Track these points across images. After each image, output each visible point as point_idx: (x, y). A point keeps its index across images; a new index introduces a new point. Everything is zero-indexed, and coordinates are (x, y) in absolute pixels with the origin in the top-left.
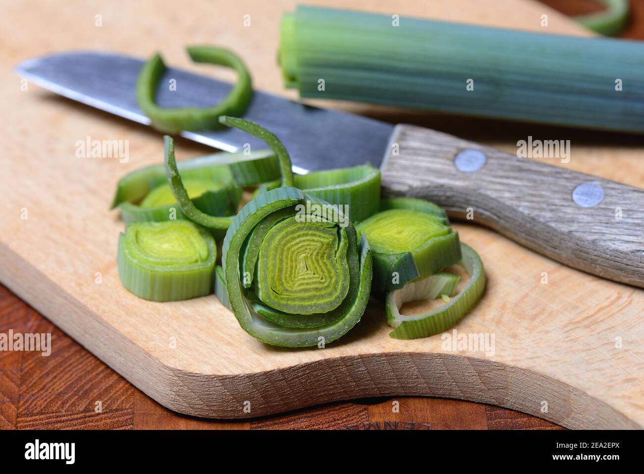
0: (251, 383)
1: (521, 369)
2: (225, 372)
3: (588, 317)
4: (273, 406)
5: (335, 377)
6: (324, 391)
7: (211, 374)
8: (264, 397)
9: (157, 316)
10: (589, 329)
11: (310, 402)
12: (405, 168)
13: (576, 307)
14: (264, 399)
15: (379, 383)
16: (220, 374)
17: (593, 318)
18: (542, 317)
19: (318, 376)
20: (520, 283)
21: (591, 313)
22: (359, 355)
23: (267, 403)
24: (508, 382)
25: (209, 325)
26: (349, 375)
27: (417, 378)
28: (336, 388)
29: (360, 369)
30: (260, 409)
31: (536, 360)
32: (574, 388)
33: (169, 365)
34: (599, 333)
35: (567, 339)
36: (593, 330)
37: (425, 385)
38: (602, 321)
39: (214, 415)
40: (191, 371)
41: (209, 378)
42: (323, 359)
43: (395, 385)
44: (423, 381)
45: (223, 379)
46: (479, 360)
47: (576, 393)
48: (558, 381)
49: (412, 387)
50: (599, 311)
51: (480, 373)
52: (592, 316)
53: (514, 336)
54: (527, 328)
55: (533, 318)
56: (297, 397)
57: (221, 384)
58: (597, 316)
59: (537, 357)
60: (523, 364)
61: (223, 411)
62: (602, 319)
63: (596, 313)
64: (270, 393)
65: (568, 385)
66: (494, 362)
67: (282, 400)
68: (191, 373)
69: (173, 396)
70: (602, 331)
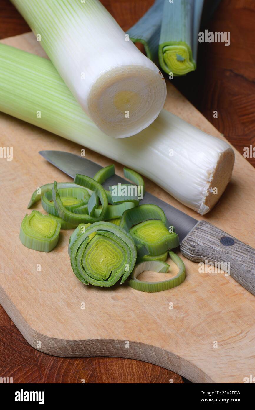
0: (67, 343)
1: (186, 361)
2: (57, 337)
3: (224, 340)
4: (76, 354)
5: (106, 347)
6: (100, 351)
7: (50, 336)
8: (72, 350)
9: (35, 303)
10: (222, 347)
11: (93, 355)
12: (198, 237)
13: (220, 334)
14: (72, 351)
15: (125, 353)
16: (54, 337)
17: (226, 341)
18: (204, 336)
19: (98, 345)
20: (199, 317)
21: (226, 338)
22: (117, 340)
23: (73, 353)
24: (180, 364)
25: (56, 312)
26: (112, 347)
27: (142, 354)
28: (105, 351)
29: (117, 345)
30: (70, 354)
31: (194, 357)
32: (207, 375)
33: (33, 329)
34: (226, 349)
35: (211, 350)
36: (224, 348)
37: (145, 357)
38: (230, 343)
39: (50, 353)
40: (42, 333)
41: (49, 338)
42: (101, 338)
43: (132, 355)
44: (144, 355)
45: (55, 340)
46: (169, 352)
47: (207, 377)
48: (200, 370)
49: (140, 357)
50: (229, 338)
51: (169, 358)
52: (226, 340)
53: (188, 344)
54: (195, 341)
55: (199, 336)
56: (87, 352)
57: (54, 342)
58: (228, 341)
59: (195, 356)
60: (188, 359)
61: (53, 352)
62: (230, 342)
63: (228, 339)
64: (75, 349)
65: (204, 373)
66: (176, 355)
67: (80, 352)
68: (42, 334)
69: (33, 342)
70: (228, 349)
